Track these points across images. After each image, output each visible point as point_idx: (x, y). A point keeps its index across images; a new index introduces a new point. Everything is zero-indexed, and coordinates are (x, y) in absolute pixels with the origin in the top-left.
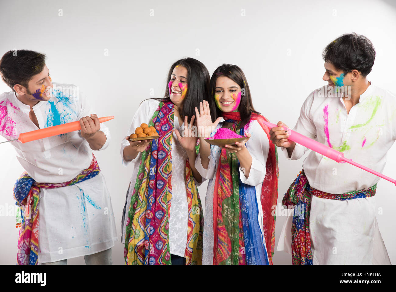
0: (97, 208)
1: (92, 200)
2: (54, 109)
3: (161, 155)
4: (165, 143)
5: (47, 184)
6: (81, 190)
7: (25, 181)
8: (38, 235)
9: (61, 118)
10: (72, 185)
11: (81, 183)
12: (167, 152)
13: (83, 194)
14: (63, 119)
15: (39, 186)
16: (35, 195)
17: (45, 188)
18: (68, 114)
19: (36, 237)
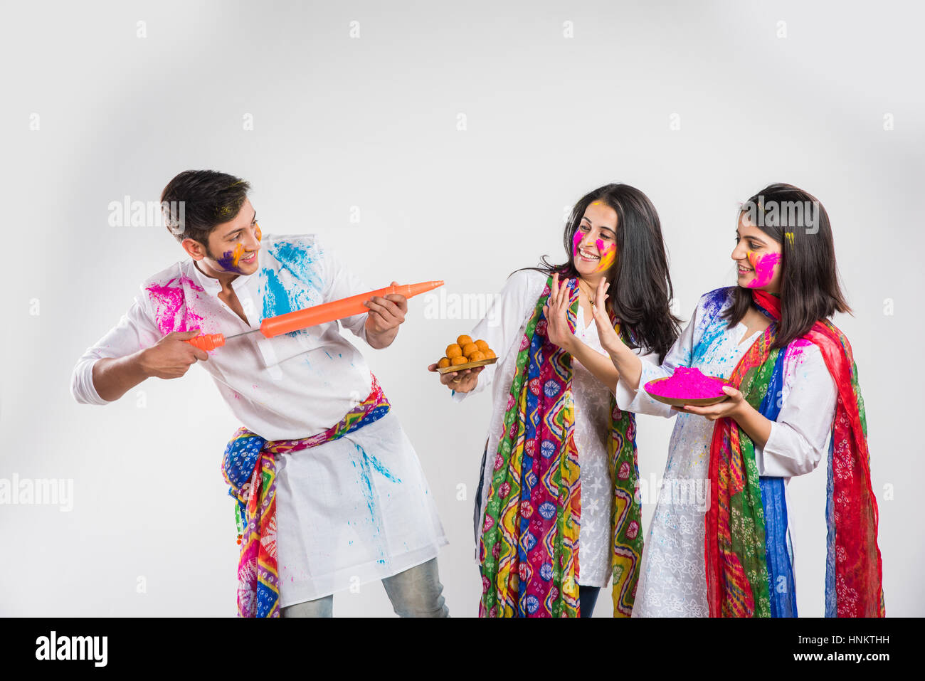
0: (394, 481)
1: (383, 465)
2: (274, 284)
3: (552, 388)
4: (559, 364)
5: (289, 442)
6: (358, 447)
7: (244, 443)
8: (273, 551)
9: (290, 300)
10: (340, 437)
11: (356, 433)
12: (564, 382)
13: (365, 455)
14: (294, 300)
15: (274, 450)
16: (265, 469)
17: (287, 451)
18: (303, 291)
19: (271, 555)
